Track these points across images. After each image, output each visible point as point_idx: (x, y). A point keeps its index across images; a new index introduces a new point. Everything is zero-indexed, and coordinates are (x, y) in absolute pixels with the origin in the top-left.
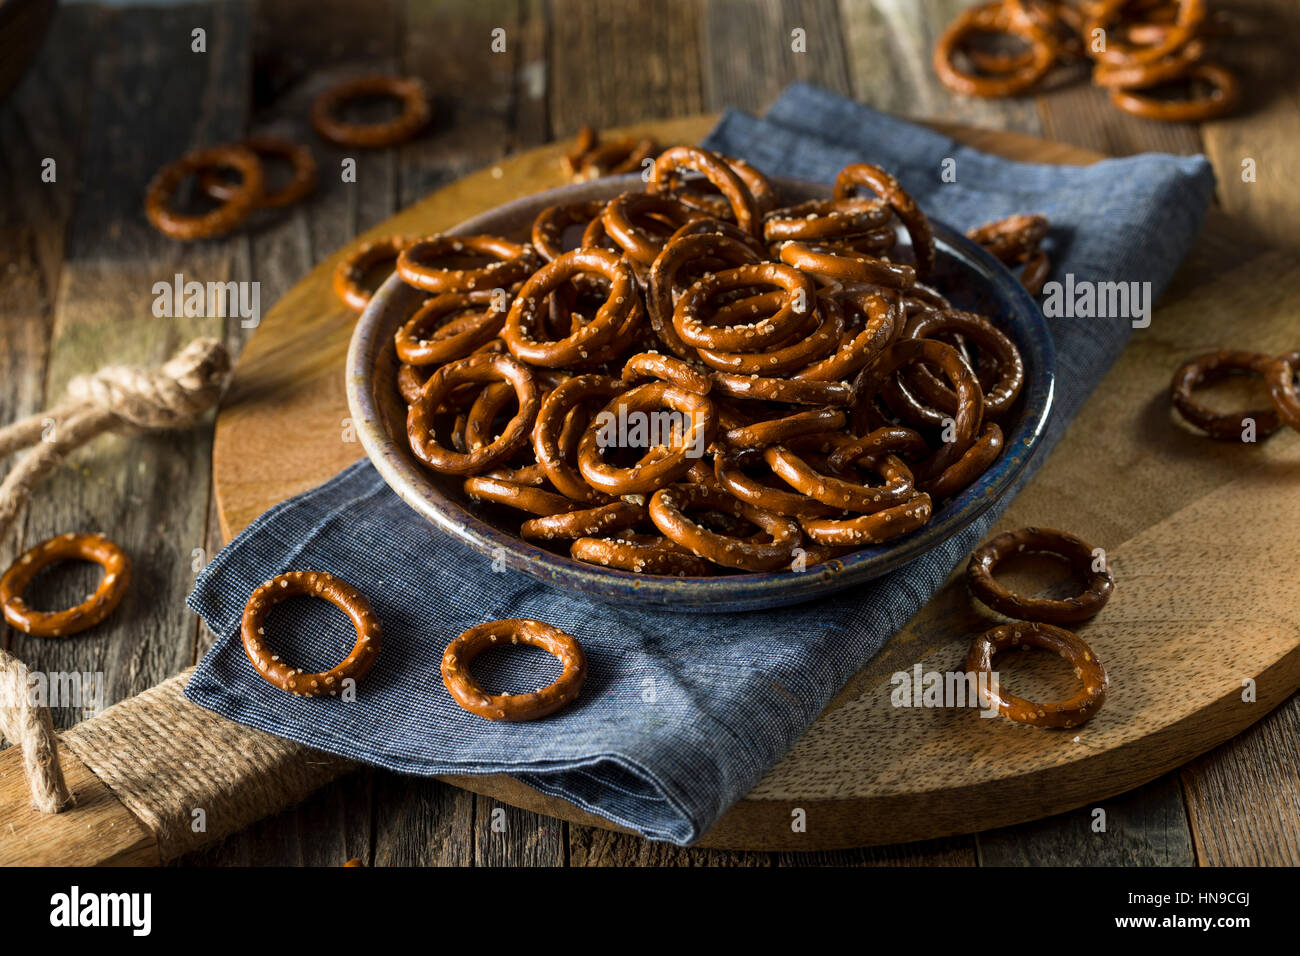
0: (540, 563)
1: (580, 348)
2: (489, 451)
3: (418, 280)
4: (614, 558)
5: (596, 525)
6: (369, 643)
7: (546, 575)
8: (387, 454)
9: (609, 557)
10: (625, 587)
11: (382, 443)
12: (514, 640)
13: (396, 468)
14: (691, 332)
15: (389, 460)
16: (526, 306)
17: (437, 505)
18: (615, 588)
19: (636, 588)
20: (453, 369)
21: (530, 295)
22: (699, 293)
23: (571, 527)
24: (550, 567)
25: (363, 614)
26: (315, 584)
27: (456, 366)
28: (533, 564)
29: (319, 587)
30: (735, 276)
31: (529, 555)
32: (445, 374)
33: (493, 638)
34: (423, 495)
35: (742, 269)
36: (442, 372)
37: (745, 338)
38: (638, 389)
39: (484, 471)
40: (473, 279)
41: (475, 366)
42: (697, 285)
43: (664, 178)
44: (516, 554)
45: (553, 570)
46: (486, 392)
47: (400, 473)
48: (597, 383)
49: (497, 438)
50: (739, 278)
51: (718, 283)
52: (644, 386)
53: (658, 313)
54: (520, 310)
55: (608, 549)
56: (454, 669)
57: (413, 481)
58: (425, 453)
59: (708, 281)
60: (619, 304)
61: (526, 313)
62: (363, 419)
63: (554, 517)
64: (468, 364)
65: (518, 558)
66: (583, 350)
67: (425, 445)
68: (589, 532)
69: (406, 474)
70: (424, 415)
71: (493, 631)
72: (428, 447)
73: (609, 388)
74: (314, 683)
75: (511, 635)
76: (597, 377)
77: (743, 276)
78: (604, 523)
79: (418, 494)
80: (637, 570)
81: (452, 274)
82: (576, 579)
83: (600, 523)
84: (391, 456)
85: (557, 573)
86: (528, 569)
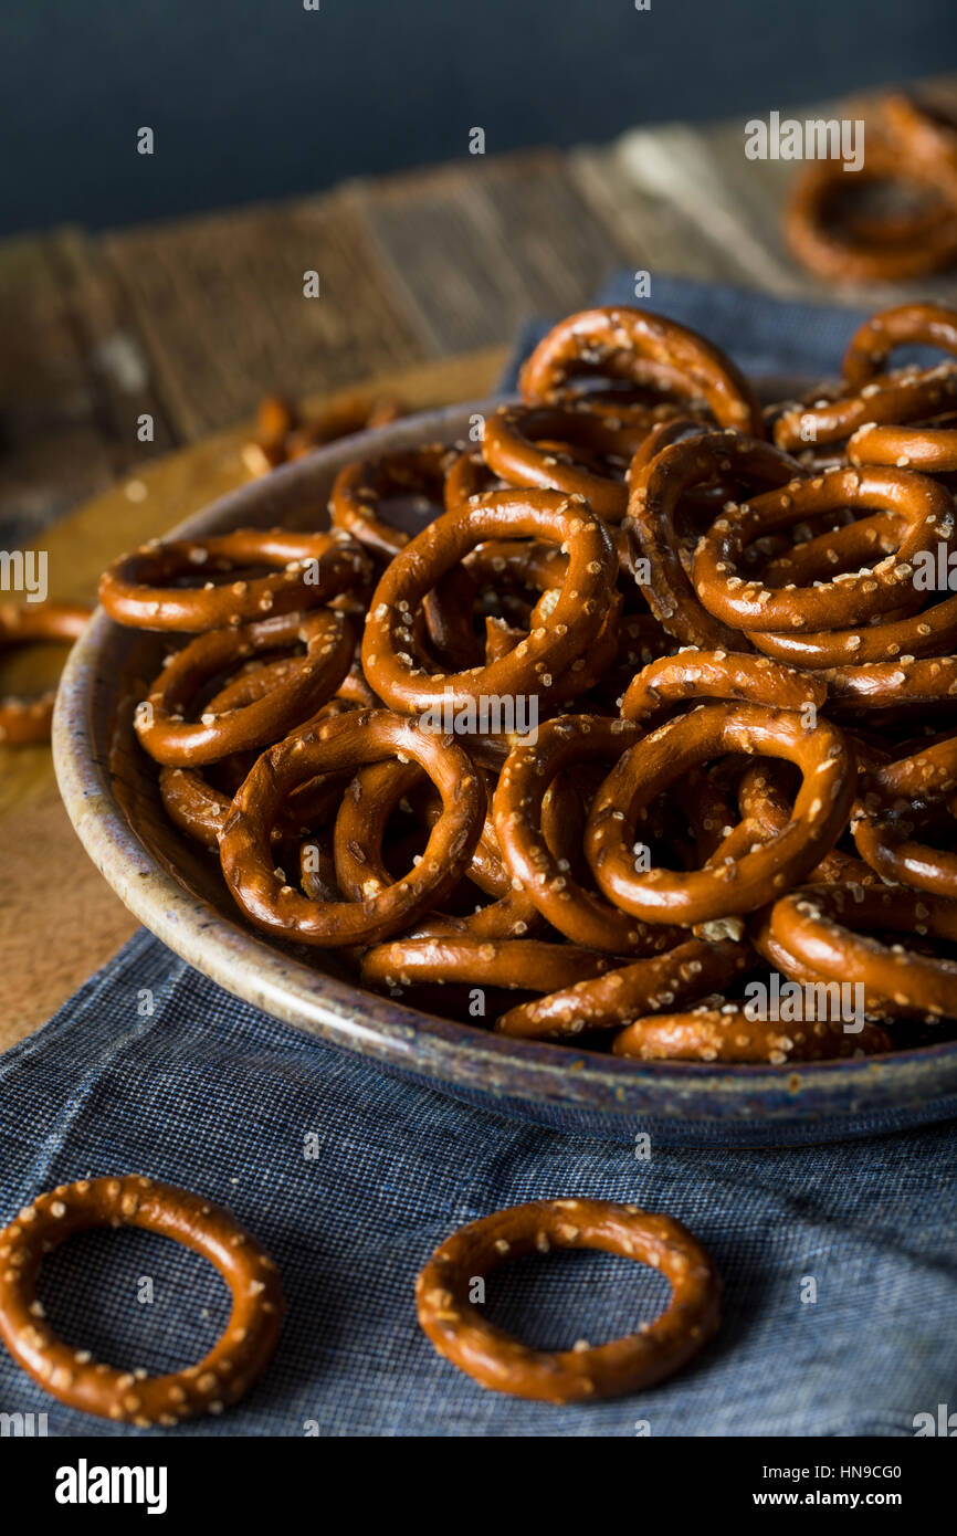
0: (589, 1076)
1: (537, 667)
2: (410, 887)
3: (158, 612)
4: (728, 1043)
5: (667, 987)
6: (264, 1296)
7: (602, 1099)
8: (205, 926)
9: (718, 1042)
10: (772, 1093)
11: (189, 910)
12: (542, 1244)
13: (234, 948)
14: (745, 604)
15: (216, 938)
16: (394, 617)
17: (343, 1003)
18: (752, 1099)
19: (795, 1092)
20: (288, 752)
21: (399, 597)
22: (730, 536)
23: (619, 1001)
24: (609, 1080)
25: (235, 1241)
26: (120, 1199)
27: (294, 745)
28: (573, 1081)
29: (128, 1204)
30: (784, 502)
31: (560, 1064)
32: (274, 764)
33: (502, 1245)
34: (305, 988)
35: (794, 486)
36: (268, 761)
37: (862, 595)
38: (668, 728)
39: (402, 928)
40: (267, 593)
41: (331, 739)
42: (721, 525)
43: (558, 376)
44: (533, 1067)
45: (618, 1084)
46: (357, 787)
47: (244, 956)
48: (585, 728)
49: (418, 860)
50: (792, 504)
51: (756, 517)
52: (678, 719)
53: (666, 585)
54: (387, 626)
55: (712, 1028)
56: (452, 1316)
57: (277, 965)
58: (276, 914)
59: (738, 517)
60: (594, 576)
61: (399, 630)
62: (133, 871)
63: (579, 987)
64: (317, 737)
65: (540, 1073)
66: (544, 671)
67: (272, 897)
68: (656, 1005)
69: (256, 955)
70: (254, 846)
71: (497, 1232)
72: (282, 901)
73: (610, 735)
74: (176, 1394)
75: (534, 1235)
76: (582, 716)
77: (798, 499)
78: (682, 982)
79: (295, 989)
80: (777, 1059)
81: (224, 590)
82: (669, 1095)
83: (675, 983)
84: (216, 929)
85: (627, 1089)
86: (563, 1092)
